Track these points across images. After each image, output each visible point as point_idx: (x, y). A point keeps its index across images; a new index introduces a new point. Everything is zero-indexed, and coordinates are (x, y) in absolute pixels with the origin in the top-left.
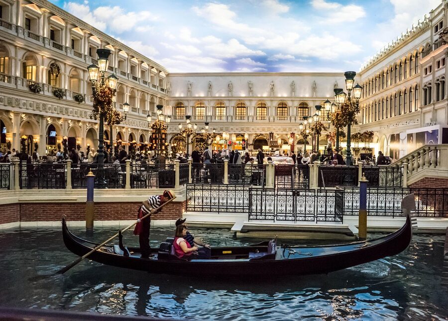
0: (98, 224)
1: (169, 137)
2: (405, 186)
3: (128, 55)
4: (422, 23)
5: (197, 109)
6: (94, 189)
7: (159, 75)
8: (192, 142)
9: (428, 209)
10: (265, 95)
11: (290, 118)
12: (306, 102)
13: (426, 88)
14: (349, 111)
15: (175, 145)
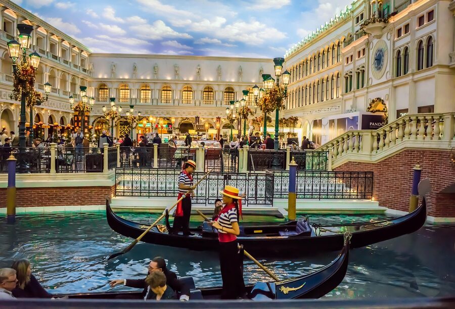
0: (20, 210)
1: (92, 120)
2: (330, 170)
3: (47, 32)
4: (345, 14)
5: (121, 91)
6: (16, 174)
7: (81, 54)
8: (116, 125)
9: (352, 191)
10: (191, 79)
11: (216, 102)
12: (231, 86)
13: (347, 76)
14: (278, 97)
15: (100, 128)
